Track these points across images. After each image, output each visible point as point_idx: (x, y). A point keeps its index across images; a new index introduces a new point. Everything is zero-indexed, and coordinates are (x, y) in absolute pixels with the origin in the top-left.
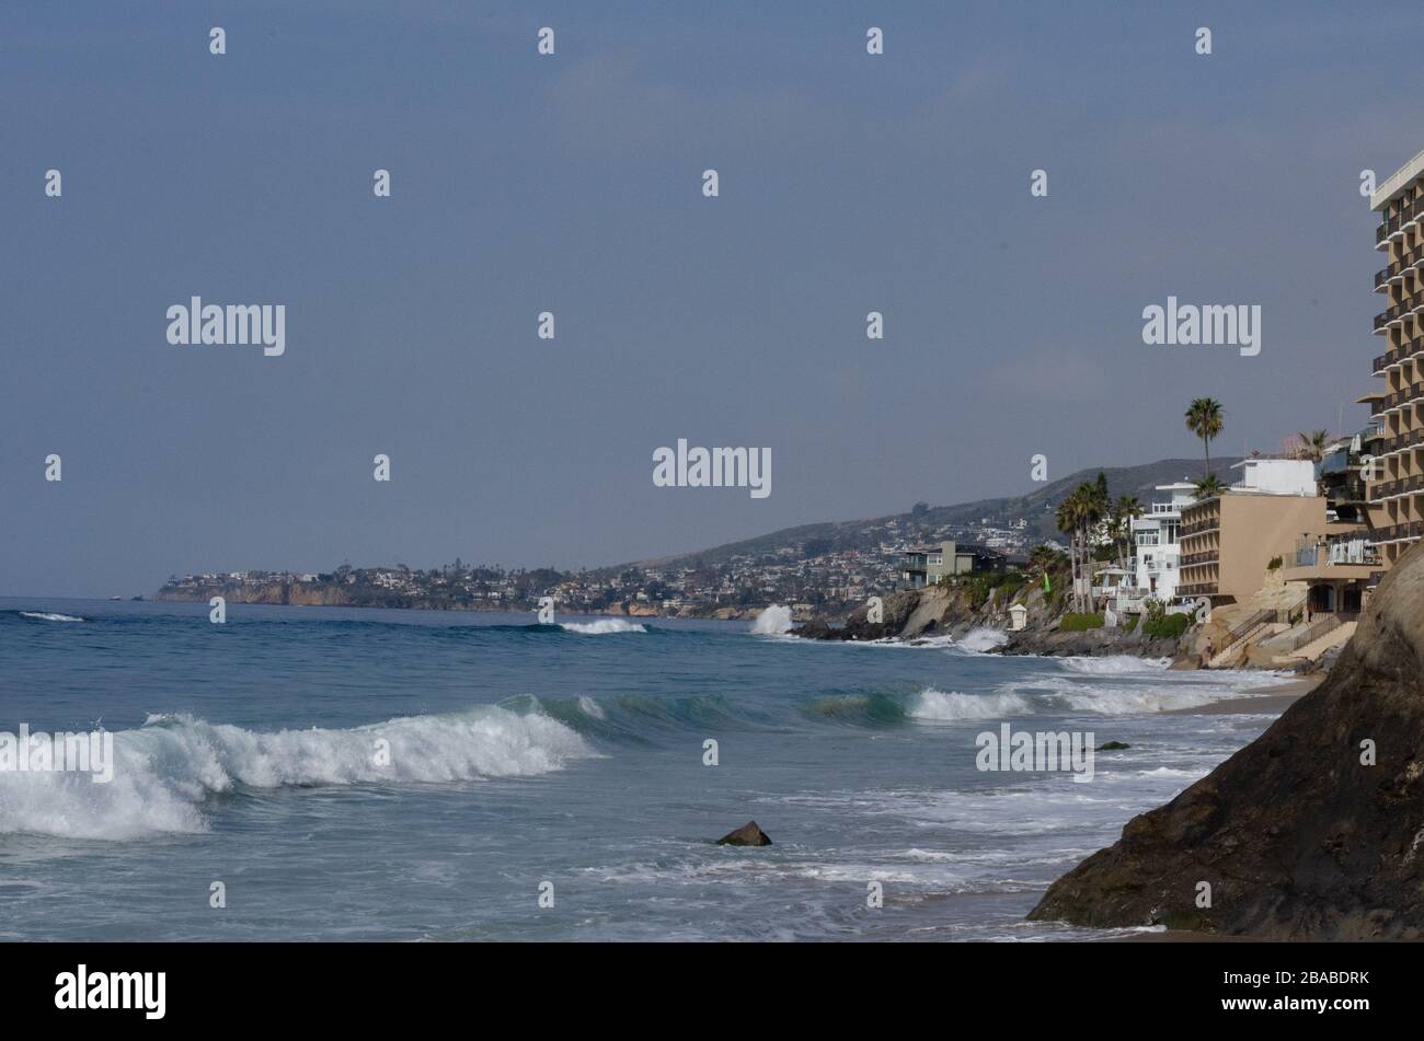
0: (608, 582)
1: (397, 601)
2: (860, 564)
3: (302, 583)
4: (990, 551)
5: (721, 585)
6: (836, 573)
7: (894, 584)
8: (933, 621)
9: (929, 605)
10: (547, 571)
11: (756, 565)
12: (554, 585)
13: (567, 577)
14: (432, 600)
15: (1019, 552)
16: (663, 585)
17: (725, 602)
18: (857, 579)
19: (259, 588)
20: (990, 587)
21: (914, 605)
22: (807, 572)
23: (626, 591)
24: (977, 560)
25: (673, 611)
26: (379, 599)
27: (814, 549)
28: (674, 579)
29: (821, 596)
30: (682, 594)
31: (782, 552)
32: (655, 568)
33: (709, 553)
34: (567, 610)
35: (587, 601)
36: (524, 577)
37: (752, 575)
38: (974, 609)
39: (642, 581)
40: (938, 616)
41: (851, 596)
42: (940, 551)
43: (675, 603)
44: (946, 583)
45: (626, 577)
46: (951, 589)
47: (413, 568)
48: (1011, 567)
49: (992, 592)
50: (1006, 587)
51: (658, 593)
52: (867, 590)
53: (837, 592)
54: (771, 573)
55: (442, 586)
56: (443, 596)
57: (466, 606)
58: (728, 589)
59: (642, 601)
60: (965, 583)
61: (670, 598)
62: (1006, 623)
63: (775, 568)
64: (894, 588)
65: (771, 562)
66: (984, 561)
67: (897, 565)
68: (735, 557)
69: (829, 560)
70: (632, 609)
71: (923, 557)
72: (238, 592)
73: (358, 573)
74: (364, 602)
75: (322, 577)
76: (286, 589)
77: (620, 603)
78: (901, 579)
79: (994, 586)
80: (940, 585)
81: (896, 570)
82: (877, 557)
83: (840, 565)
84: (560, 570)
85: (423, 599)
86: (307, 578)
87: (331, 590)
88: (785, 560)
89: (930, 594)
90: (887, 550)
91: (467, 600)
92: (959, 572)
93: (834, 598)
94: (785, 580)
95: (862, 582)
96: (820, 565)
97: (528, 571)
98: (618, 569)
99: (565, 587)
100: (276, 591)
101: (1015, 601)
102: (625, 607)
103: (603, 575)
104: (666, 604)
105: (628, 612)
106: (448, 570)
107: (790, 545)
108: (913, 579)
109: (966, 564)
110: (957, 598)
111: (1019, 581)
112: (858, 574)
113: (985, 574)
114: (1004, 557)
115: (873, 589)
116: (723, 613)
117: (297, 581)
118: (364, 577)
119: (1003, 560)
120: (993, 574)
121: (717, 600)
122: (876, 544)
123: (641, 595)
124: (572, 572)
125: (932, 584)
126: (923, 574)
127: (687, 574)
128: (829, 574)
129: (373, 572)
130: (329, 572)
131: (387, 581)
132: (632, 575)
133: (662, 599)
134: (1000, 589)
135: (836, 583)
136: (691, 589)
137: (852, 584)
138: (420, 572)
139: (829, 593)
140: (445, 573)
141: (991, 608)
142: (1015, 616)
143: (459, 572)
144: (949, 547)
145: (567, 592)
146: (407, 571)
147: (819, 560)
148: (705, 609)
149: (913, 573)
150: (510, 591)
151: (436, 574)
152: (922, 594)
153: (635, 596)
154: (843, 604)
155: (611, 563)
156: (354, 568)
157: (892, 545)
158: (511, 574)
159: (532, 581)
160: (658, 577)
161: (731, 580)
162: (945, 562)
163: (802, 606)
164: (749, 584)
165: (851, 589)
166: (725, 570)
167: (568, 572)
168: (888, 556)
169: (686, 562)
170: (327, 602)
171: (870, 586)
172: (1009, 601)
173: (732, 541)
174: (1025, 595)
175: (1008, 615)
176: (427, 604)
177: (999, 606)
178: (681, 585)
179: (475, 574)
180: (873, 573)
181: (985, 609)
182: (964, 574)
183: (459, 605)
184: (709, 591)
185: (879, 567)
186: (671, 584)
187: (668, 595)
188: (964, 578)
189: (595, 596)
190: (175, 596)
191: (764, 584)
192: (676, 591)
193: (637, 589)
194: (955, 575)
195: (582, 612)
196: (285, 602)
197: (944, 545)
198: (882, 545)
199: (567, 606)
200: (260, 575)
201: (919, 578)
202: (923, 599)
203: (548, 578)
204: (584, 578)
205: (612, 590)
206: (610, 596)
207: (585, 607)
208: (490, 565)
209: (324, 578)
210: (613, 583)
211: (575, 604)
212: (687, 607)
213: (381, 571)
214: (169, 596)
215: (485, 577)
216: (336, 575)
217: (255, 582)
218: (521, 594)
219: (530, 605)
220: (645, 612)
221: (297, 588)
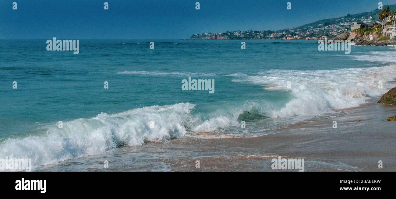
0: (282, 33)
1: (239, 38)
2: (336, 27)
3: (219, 35)
4: (364, 24)
5: (306, 32)
6: (331, 29)
7: (344, 31)
8: (352, 39)
9: (351, 36)
10: (269, 31)
11: (314, 28)
12: (271, 33)
13: (274, 32)
14: (246, 38)
15: (370, 24)
16: (294, 33)
17: (307, 36)
18: (335, 30)
19: (211, 36)
20: (364, 31)
21: (348, 36)
22: (325, 29)
23: (286, 34)
24: (361, 26)
25: (296, 38)
26: (235, 38)
27: (326, 24)
28: (296, 32)
29: (328, 34)
30: (298, 35)
31: (319, 25)
32: (292, 30)
33: (303, 26)
34: (274, 39)
35: (278, 37)
36: (265, 32)
37: (313, 30)
38: (361, 36)
39: (289, 32)
40: (353, 38)
41: (334, 34)
42: (353, 24)
43: (297, 37)
44: (355, 31)
45: (286, 32)
46: (356, 32)
47: (242, 31)
48: (369, 27)
49: (365, 32)
50: (368, 31)
51: (293, 34)
52: (338, 33)
53: (331, 33)
54: (317, 30)
55: (248, 34)
56: (249, 37)
57: (253, 38)
58: (308, 33)
59: (290, 36)
60: (359, 31)
62: (368, 39)
63: (318, 29)
64: (343, 32)
65: (316, 27)
66: (363, 26)
67: (344, 27)
68: (309, 27)
69: (329, 27)
70: (288, 38)
71: (350, 26)
72: (206, 37)
73: (230, 33)
74: (232, 39)
75: (223, 33)
76: (216, 36)
77: (285, 37)
78: (345, 30)
79: (366, 31)
80: (354, 31)
81: (344, 28)
82: (340, 25)
83: (331, 28)
84: (272, 31)
85: (244, 37)
86: (220, 34)
87: (225, 36)
88: (320, 27)
89: (351, 33)
90: (342, 24)
91: (253, 37)
92: (358, 29)
93: (330, 35)
94: (320, 31)
95: (337, 31)
96: (327, 28)
97: (266, 31)
98: (284, 30)
99: (273, 34)
100: (214, 37)
101: (370, 34)
102: (286, 38)
103: (281, 31)
104: (295, 37)
105: (287, 39)
106: (249, 31)
107: (321, 24)
108: (348, 30)
109: (359, 27)
110: (357, 34)
111: (371, 30)
112: (335, 29)
113: (363, 29)
114: (367, 25)
115: (339, 32)
116: (307, 39)
117: (218, 35)
118: (232, 33)
119: (367, 26)
120: (365, 29)
121: (306, 36)
122: (339, 23)
123: (289, 35)
124: (275, 31)
125: (352, 31)
126: (350, 29)
127: (299, 31)
128: (329, 30)
129: (234, 32)
130: (225, 32)
131: (237, 34)
132: (288, 31)
134: (367, 32)
135: (331, 31)
136: (300, 33)
137: (334, 31)
138: (243, 32)
139: (329, 34)
140: (248, 32)
141: (365, 36)
142: (370, 37)
143: (251, 32)
144: (355, 23)
145: (274, 35)
146: (241, 32)
147: (327, 27)
148: (303, 38)
149: (348, 29)
150: (262, 35)
151: (246, 32)
152: (350, 33)
153: (288, 35)
154: (333, 36)
156: (230, 32)
157: (343, 23)
158: (262, 32)
159: (266, 33)
160: (293, 31)
161: (308, 31)
162: (355, 26)
163: (324, 36)
164: (312, 32)
165: (334, 32)
166: (307, 29)
167: (274, 31)
168: (342, 25)
169: (299, 28)
170: (225, 38)
171: (338, 31)
172: (369, 34)
173: (308, 23)
174: (372, 33)
175: (369, 37)
176: (245, 38)
177: (366, 35)
178: (298, 33)
179: (255, 32)
180: (339, 29)
181: (363, 36)
182: (359, 29)
183: (252, 38)
184: (304, 34)
185: (340, 28)
186: (296, 33)
187: (295, 35)
188: (359, 30)
189: (280, 36)
190: (194, 38)
191: (315, 32)
192: (297, 34)
193: (289, 34)
194: (357, 29)
195: (277, 39)
196: (216, 39)
197: (354, 23)
198: (341, 23)
199: (275, 38)
200: (211, 34)
201: (349, 30)
202: (350, 34)
203: (270, 32)
204: (277, 32)
205: (283, 34)
206: (283, 36)
207: (278, 38)
208: (258, 30)
209: (224, 34)
210: (284, 33)
211: (276, 38)
212: (299, 37)
213: (236, 32)
214: (192, 38)
215: (257, 32)
216: (226, 33)
217: (210, 35)
218: (265, 35)
219: (266, 38)
220: (290, 39)
221: (218, 36)
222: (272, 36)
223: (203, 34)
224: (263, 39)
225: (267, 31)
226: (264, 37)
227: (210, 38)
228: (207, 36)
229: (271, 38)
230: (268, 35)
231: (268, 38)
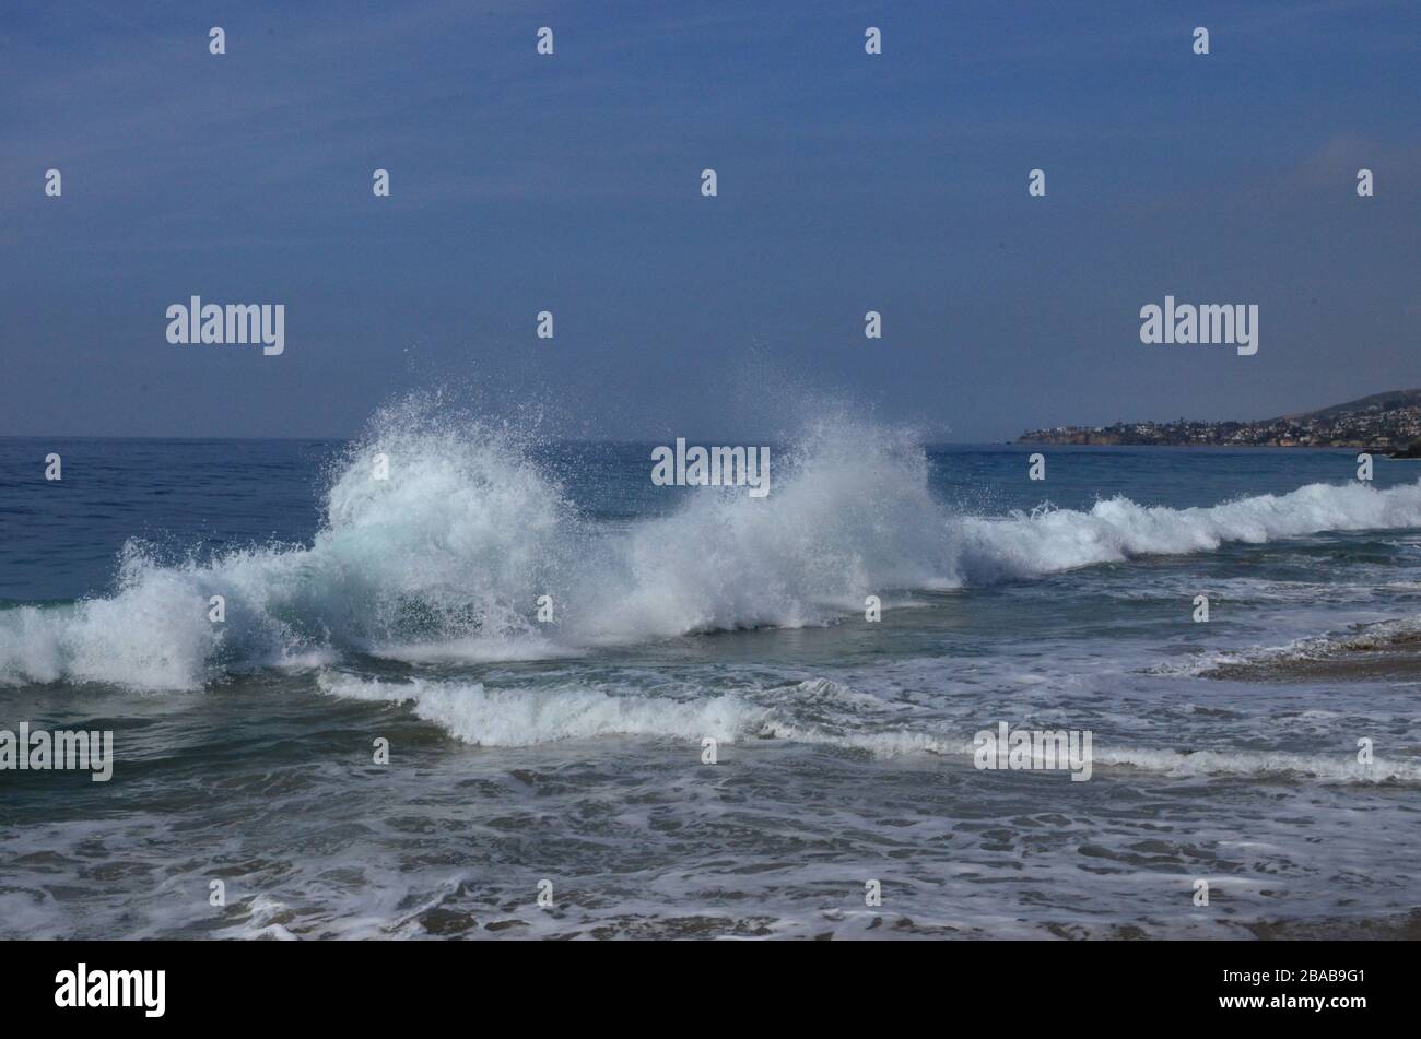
0: (1267, 428)
1: (1148, 440)
3: (1096, 433)
5: (1334, 428)
6: (1402, 419)
10: (1232, 422)
11: (1355, 416)
12: (1236, 430)
13: (1244, 426)
14: (1168, 440)
16: (1300, 428)
17: (1336, 437)
18: (1414, 422)
19: (1072, 436)
22: (1385, 418)
23: (1278, 432)
25: (1306, 444)
26: (1138, 440)
27: (1389, 406)
28: (1307, 426)
29: (1393, 432)
30: (1311, 433)
31: (1370, 408)
32: (1295, 420)
33: (1325, 411)
34: (1245, 444)
35: (1256, 439)
36: (1219, 425)
39: (1287, 426)
43: (1307, 438)
45: (1278, 425)
47: (1156, 423)
51: (1297, 433)
54: (1363, 419)
55: (1173, 432)
56: (1174, 438)
57: (1187, 443)
58: (1338, 430)
59: (1288, 438)
61: (1304, 436)
63: (1366, 418)
65: (1363, 414)
68: (1342, 412)
69: (1399, 412)
70: (1282, 442)
72: (1061, 438)
73: (1126, 427)
74: (1130, 442)
76: (1087, 436)
77: (1274, 440)
83: (1405, 415)
84: (1240, 421)
85: (1163, 439)
86: (1098, 430)
87: (1112, 436)
88: (1372, 413)
91: (1187, 439)
93: (1401, 434)
96: (1393, 415)
97: (1221, 423)
98: (1273, 420)
99: (1242, 431)
100: (1082, 437)
102: (1278, 441)
103: (1264, 424)
104: (1302, 439)
105: (1279, 444)
106: (1176, 423)
107: (1375, 404)
116: (1334, 444)
117: (1093, 432)
118: (1130, 429)
121: (1332, 436)
123: (1287, 435)
124: (1247, 422)
127: (1314, 423)
129: (1134, 425)
130: (1109, 426)
131: (1142, 430)
132: (1282, 424)
133: (1299, 437)
136: (1315, 430)
138: (1160, 425)
139: (1398, 431)
140: (1174, 425)
143: (1183, 424)
145: (1244, 434)
146: (1153, 425)
147: (1392, 412)
148: (1324, 442)
150: (1212, 434)
151: (1169, 426)
153: (1283, 435)
154: (1408, 437)
155: (1270, 417)
156: (1124, 423)
158: (1212, 424)
159: (1224, 428)
160: (1297, 424)
161: (1340, 425)
166: (1336, 419)
169: (1314, 416)
170: (1110, 443)
173: (1340, 403)
176: (1165, 443)
178: (1310, 428)
179: (1192, 425)
183: (1183, 443)
184: (1327, 431)
186: (1304, 428)
187: (1303, 434)
189: (1261, 436)
190: (1028, 441)
192: (1308, 432)
193: (1284, 432)
195: (1253, 445)
196: (1087, 441)
199: (1246, 441)
200: (1073, 429)
203: (1233, 427)
204: (1253, 426)
205: (1269, 433)
206: (1267, 437)
207: (1255, 442)
208: (1199, 420)
209: (1108, 429)
210: (1271, 429)
211: (1249, 441)
212: (1314, 441)
213: (1139, 425)
214: (1024, 441)
215: (1197, 427)
216: (1114, 428)
217: (1070, 433)
218: (1218, 436)
219: (1222, 442)
220: (1289, 444)
221: (1093, 435)
222: (1238, 438)
223: (1053, 431)
224: (1213, 444)
225: (1223, 425)
226: (1218, 439)
227: (1068, 441)
228: (1063, 435)
229: (1236, 442)
230: (1227, 434)
231: (1228, 441)
